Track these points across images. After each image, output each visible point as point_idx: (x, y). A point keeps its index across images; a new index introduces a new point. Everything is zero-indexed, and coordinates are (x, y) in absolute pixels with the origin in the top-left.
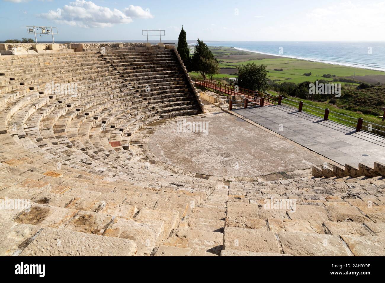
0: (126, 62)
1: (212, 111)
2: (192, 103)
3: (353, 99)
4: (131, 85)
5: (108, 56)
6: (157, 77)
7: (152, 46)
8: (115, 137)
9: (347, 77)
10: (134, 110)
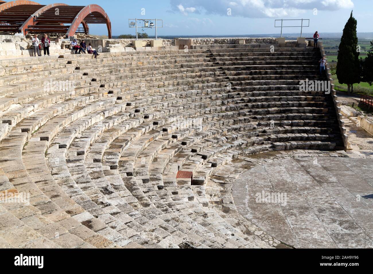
0: (242, 64)
1: (366, 149)
2: (329, 132)
4: (241, 97)
5: (219, 55)
7: (287, 43)
8: (189, 165)
10: (233, 132)
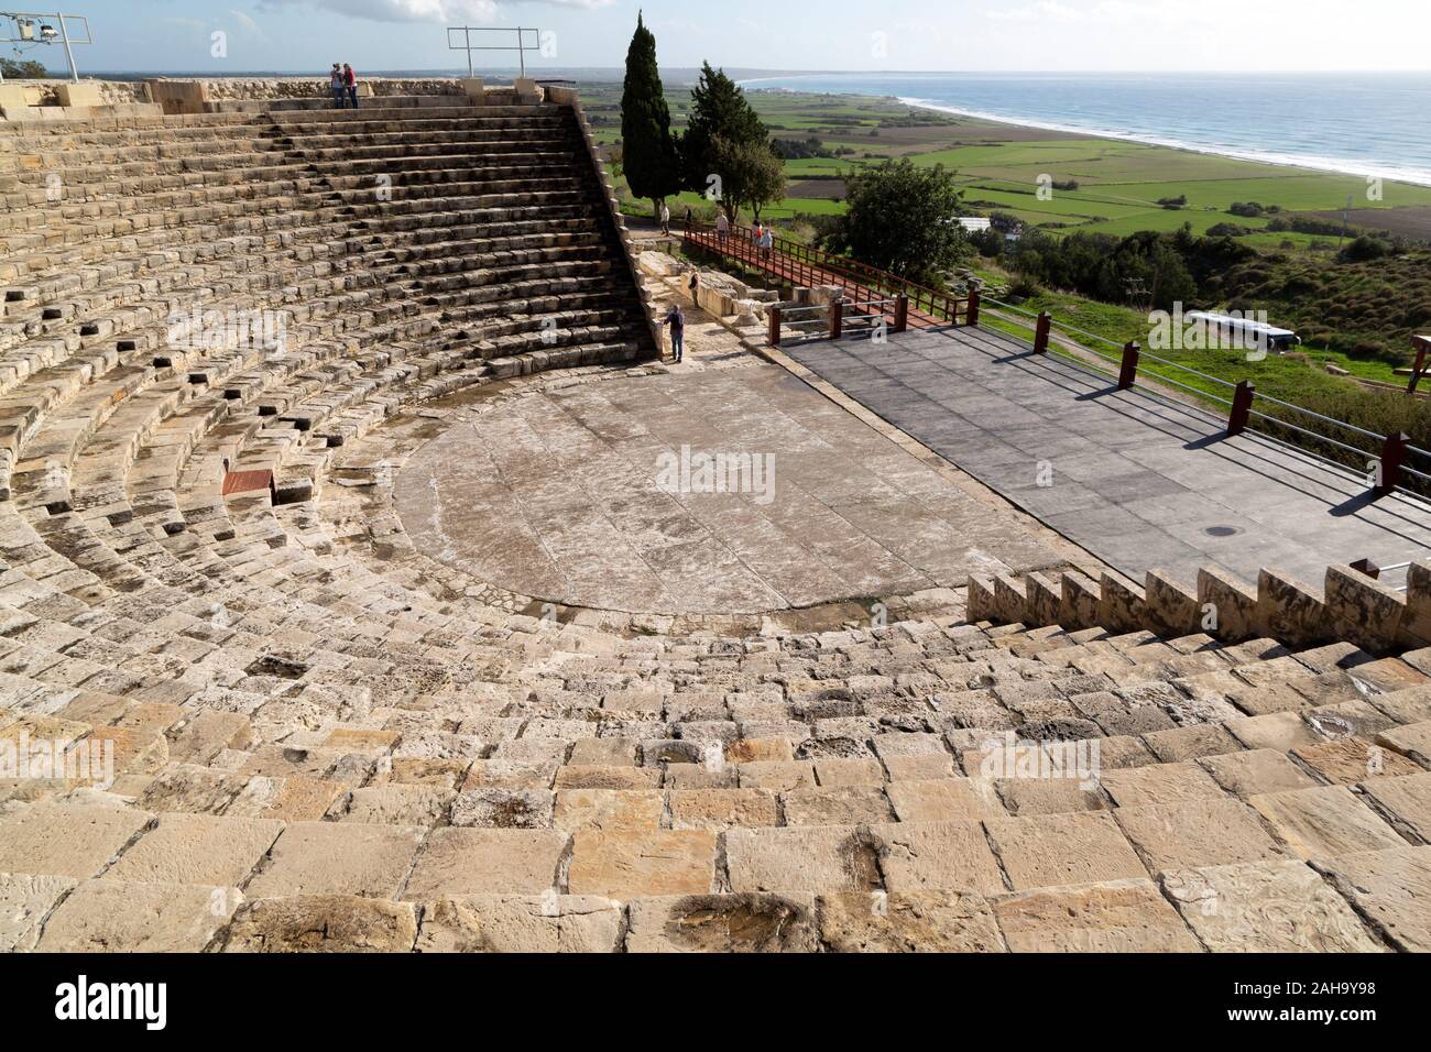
0: (374, 154)
1: (704, 349)
2: (620, 318)
3: (1315, 302)
4: (384, 248)
5: (301, 130)
6: (492, 214)
7: (489, 93)
8: (260, 452)
9: (1322, 214)
10: (377, 345)
